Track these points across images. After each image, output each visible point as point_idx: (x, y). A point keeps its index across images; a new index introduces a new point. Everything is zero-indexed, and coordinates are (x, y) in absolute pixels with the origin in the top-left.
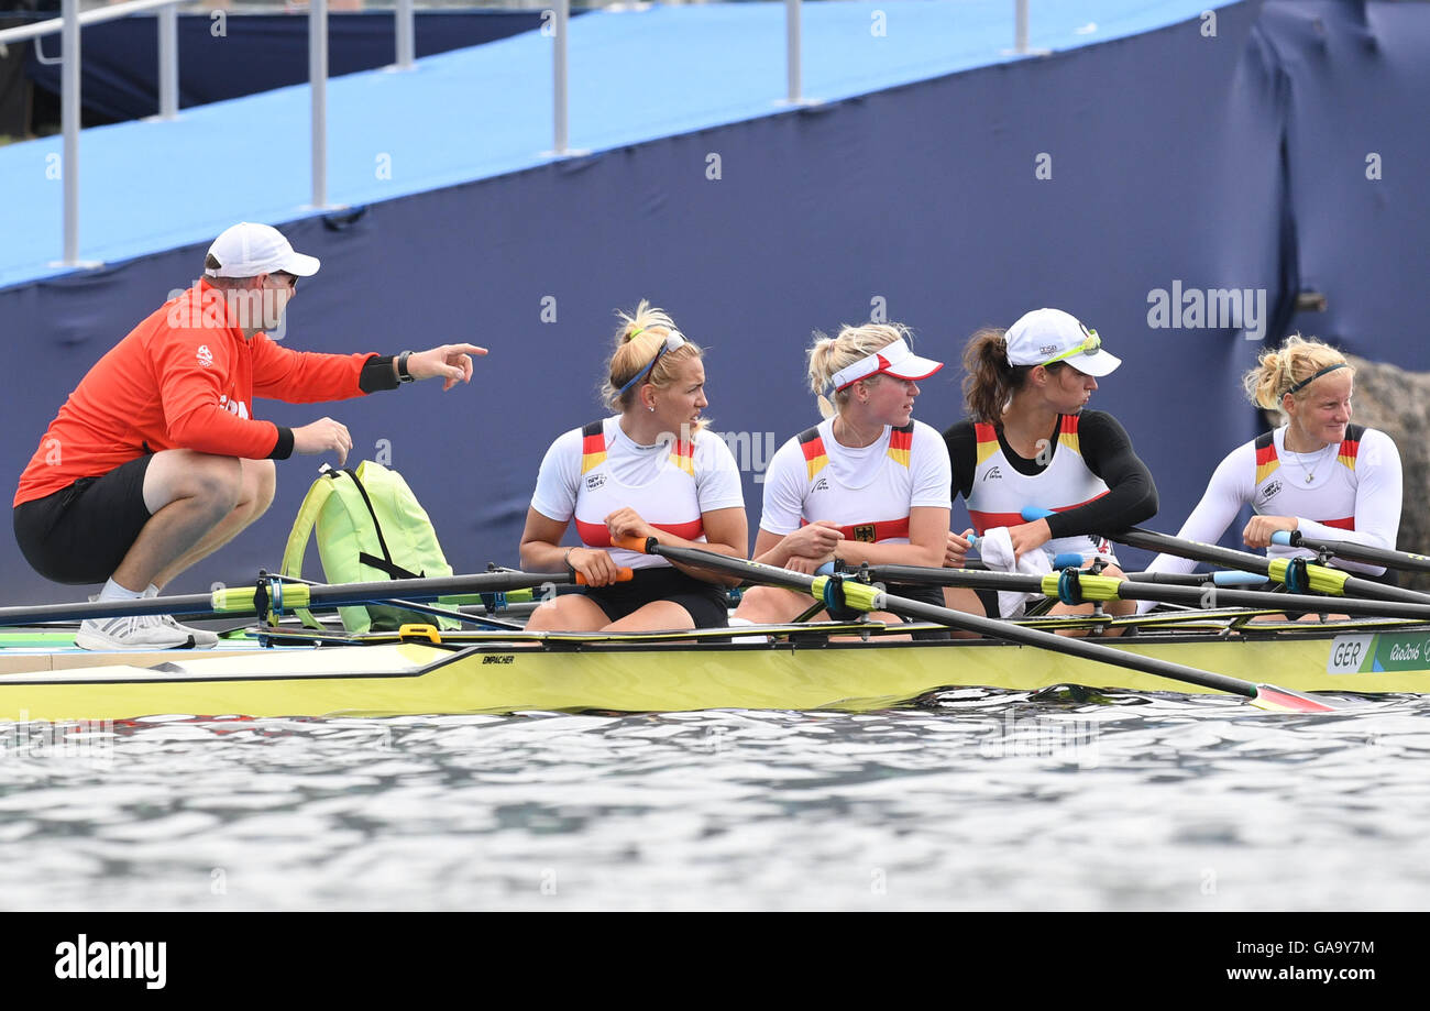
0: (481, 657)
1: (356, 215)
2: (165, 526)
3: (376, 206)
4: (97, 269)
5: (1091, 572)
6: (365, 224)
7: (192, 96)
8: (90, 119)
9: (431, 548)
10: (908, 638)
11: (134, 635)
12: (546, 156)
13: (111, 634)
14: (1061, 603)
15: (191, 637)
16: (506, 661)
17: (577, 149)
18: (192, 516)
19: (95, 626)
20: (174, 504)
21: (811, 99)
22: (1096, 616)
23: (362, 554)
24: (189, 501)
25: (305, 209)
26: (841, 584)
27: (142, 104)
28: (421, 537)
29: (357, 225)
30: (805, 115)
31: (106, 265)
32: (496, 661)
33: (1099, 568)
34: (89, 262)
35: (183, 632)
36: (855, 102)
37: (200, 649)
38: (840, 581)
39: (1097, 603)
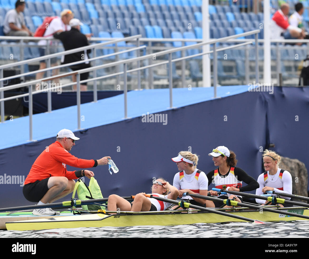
0: (113, 216)
1: (86, 131)
2: (52, 191)
3: (90, 129)
4: (36, 142)
5: (233, 200)
6: (88, 132)
7: (54, 108)
8: (35, 113)
9: (100, 195)
10: (197, 212)
11: (44, 213)
12: (123, 119)
13: (40, 212)
14: (227, 205)
15: (55, 213)
16: (118, 217)
17: (129, 117)
18: (57, 189)
19: (36, 210)
20: (54, 187)
21: (174, 107)
22: (233, 208)
23: (86, 196)
24: (57, 186)
25: (76, 130)
26: (183, 203)
27: (45, 110)
28: (99, 192)
29: (87, 132)
30: (173, 110)
31: (38, 141)
32: (116, 217)
33: (234, 199)
34: (34, 140)
35: (53, 212)
36: (183, 108)
37: (57, 215)
38: (183, 202)
39: (234, 206)
